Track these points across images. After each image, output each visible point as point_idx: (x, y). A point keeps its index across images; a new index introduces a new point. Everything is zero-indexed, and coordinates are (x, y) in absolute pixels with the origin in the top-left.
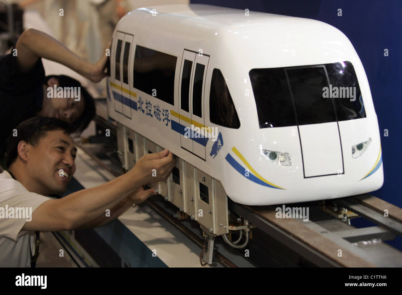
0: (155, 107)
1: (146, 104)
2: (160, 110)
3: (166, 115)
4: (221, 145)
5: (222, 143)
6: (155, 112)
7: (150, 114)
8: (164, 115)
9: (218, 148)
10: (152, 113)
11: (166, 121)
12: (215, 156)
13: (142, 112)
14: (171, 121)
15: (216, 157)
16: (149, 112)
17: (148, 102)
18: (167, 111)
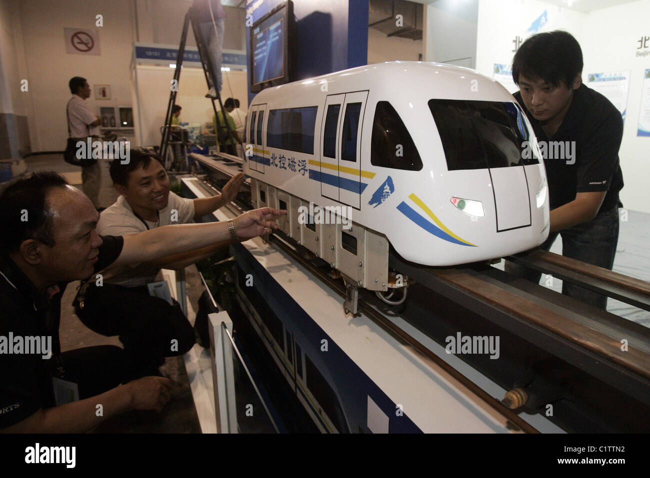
0: (289, 159)
1: (280, 158)
2: (295, 161)
3: (302, 166)
4: (390, 191)
5: (392, 189)
6: (289, 164)
7: (283, 167)
8: (300, 166)
9: (385, 195)
10: (286, 166)
11: (302, 171)
12: (378, 204)
13: (275, 166)
14: (308, 171)
15: (378, 206)
16: (282, 165)
17: (282, 156)
18: (305, 161)
